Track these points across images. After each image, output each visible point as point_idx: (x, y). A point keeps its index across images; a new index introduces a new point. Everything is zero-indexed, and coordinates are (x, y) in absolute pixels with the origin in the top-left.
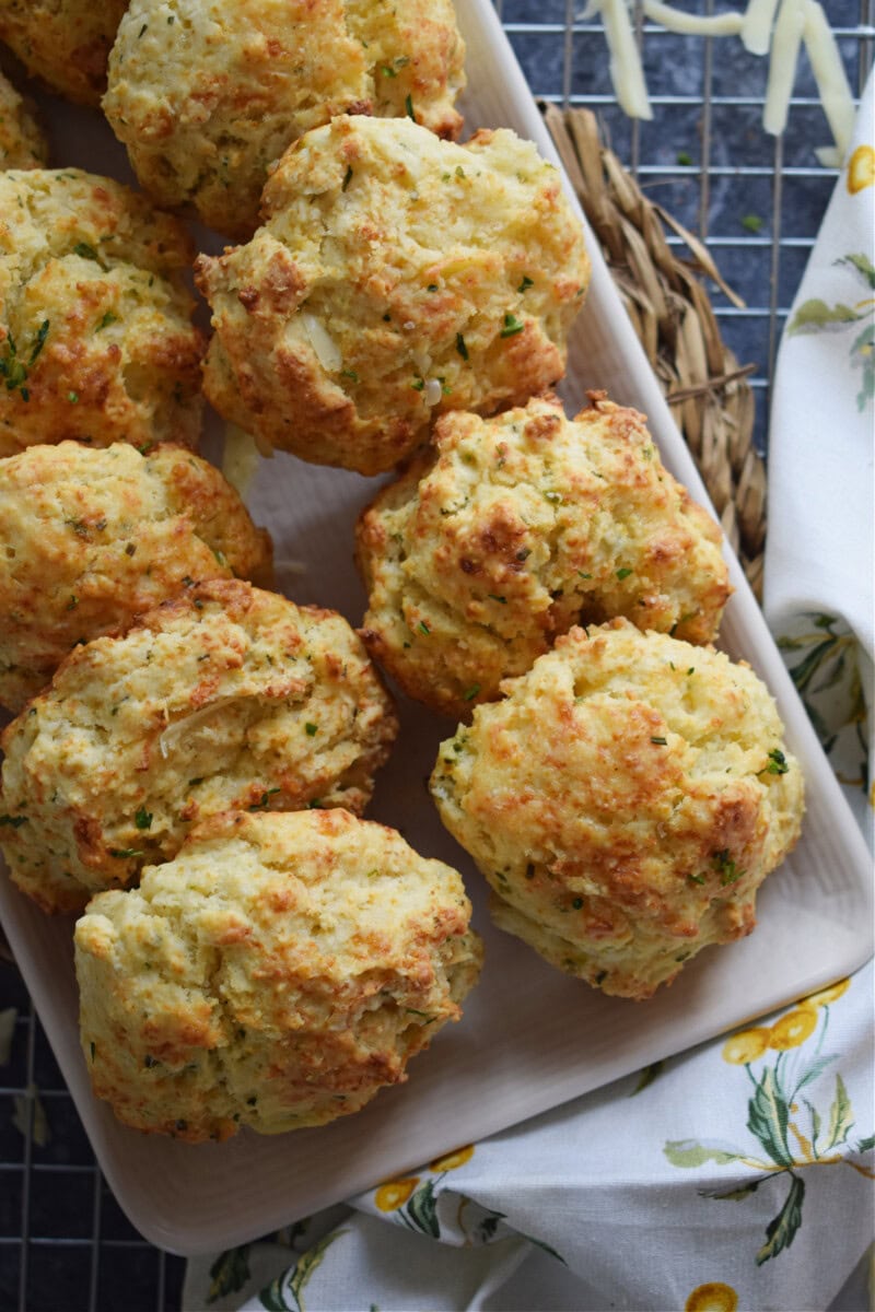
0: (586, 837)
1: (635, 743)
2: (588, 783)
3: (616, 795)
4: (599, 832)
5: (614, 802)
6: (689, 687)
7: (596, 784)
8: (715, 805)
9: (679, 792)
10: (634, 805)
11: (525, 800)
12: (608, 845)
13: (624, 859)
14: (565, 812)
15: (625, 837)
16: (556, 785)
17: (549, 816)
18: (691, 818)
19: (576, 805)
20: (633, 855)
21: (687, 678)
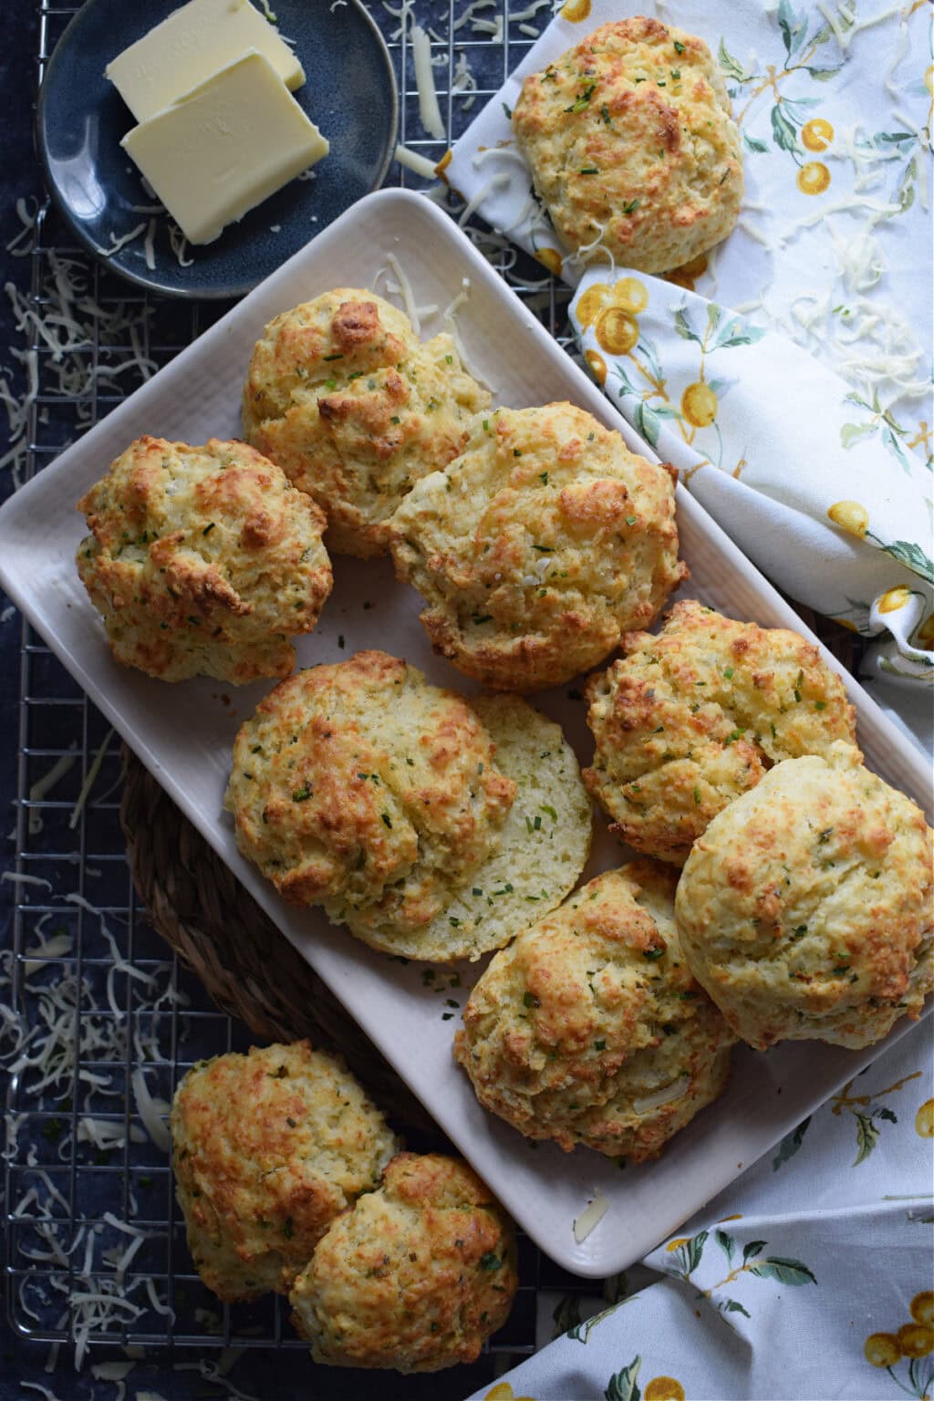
0: (217, 1152)
1: (278, 1114)
2: (239, 1121)
3: (248, 1137)
4: (227, 1152)
5: (244, 1140)
6: (341, 1113)
7: (242, 1125)
8: (299, 1183)
9: (283, 1160)
10: (253, 1150)
11: (205, 1109)
12: (226, 1164)
13: (230, 1179)
14: (218, 1129)
15: (237, 1166)
16: (224, 1111)
17: (208, 1126)
18: (280, 1181)
19: (226, 1129)
20: (236, 1180)
21: (342, 1107)
